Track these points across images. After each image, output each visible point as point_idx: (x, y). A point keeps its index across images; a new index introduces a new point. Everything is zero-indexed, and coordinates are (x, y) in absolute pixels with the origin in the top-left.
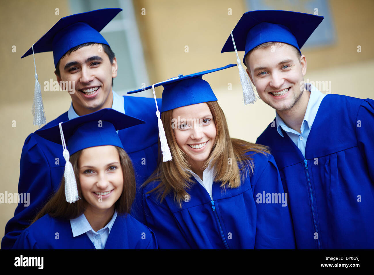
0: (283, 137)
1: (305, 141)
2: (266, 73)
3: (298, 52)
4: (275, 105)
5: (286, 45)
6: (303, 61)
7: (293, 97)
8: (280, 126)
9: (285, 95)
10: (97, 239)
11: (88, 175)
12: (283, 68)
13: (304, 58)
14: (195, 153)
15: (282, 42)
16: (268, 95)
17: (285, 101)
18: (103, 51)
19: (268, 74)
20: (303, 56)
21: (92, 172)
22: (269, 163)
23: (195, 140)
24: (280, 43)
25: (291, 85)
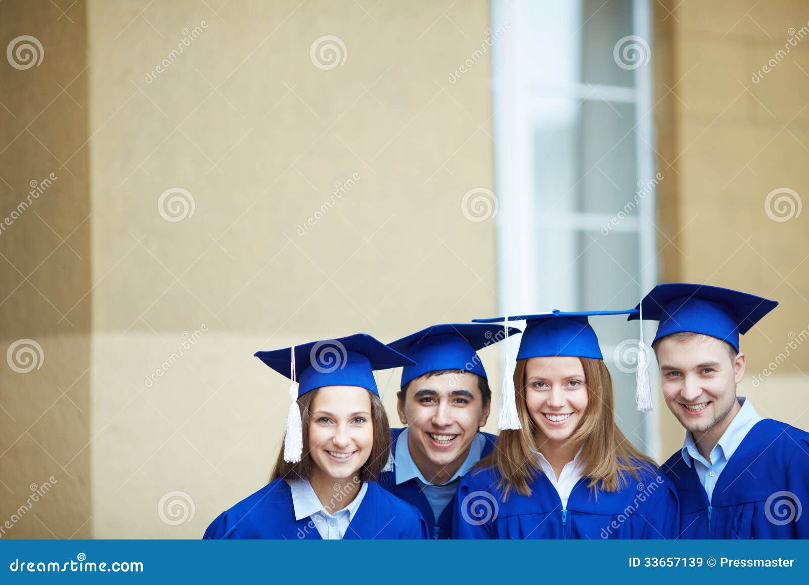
0: (690, 467)
1: (716, 479)
2: (679, 375)
3: (731, 351)
4: (687, 422)
5: (712, 339)
6: (741, 361)
7: (712, 417)
8: (686, 448)
9: (701, 410)
10: (333, 526)
11: (323, 424)
12: (704, 372)
13: (743, 357)
14: (551, 427)
15: (707, 335)
16: (678, 406)
17: (701, 419)
18: (477, 387)
19: (680, 377)
20: (740, 354)
21: (329, 422)
22: (668, 491)
23: (552, 407)
24: (704, 336)
25: (711, 399)
